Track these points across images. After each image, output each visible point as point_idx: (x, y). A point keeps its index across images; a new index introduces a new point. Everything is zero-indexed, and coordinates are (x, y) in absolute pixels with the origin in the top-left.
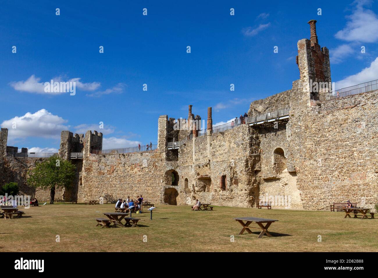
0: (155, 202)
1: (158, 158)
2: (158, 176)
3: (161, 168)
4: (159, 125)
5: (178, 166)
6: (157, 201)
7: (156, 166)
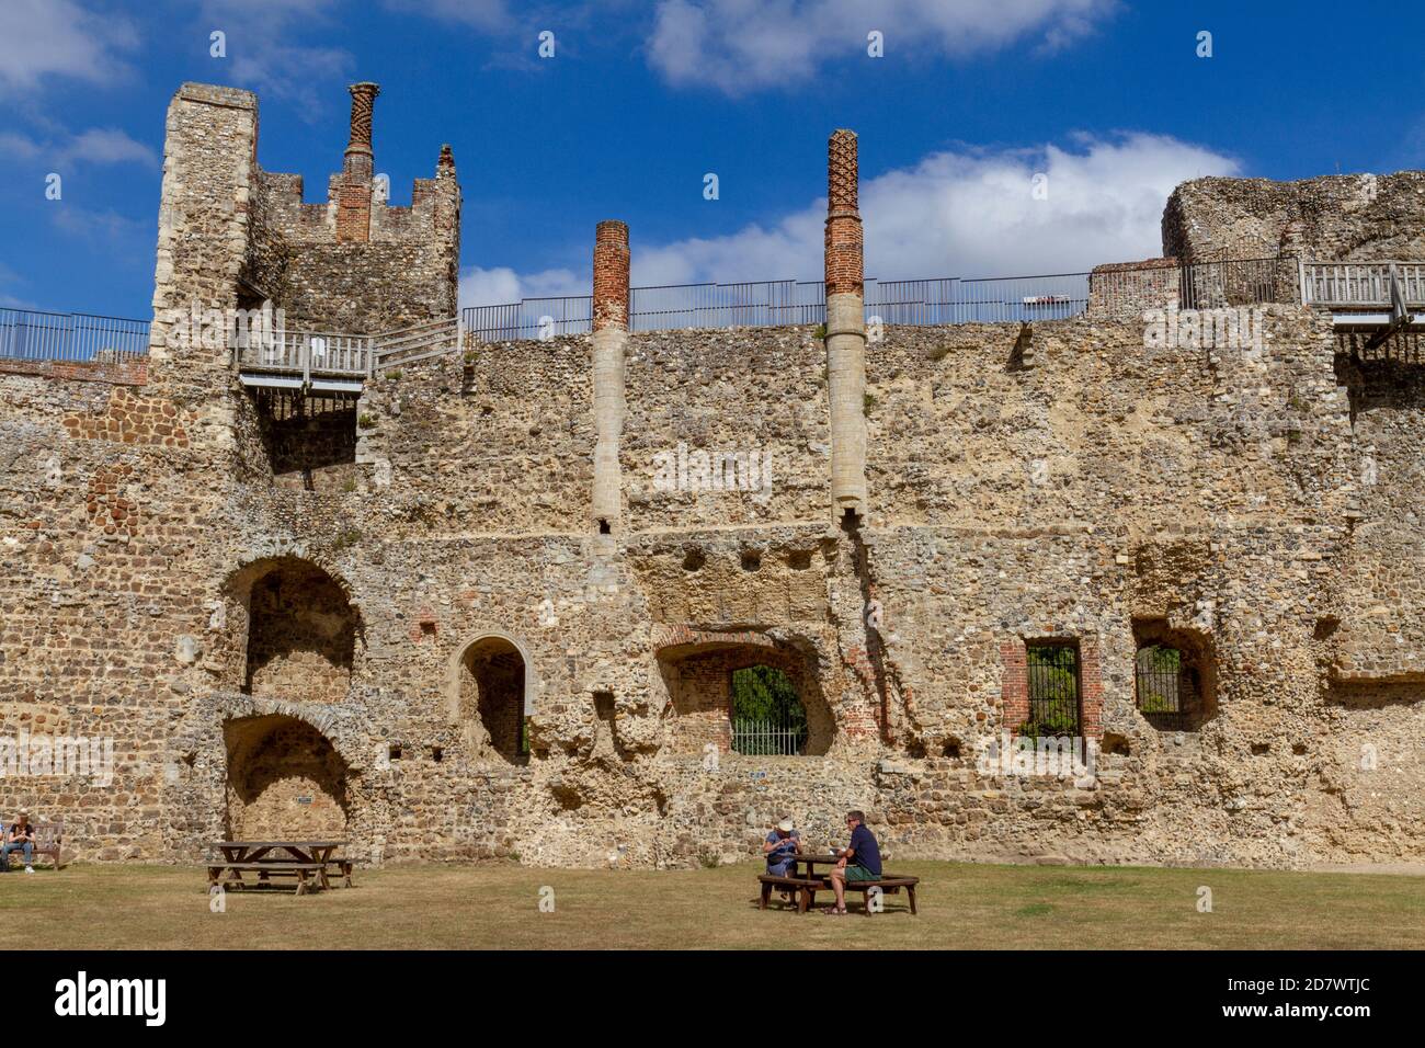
0: (93, 845)
1: (156, 440)
2: (139, 600)
3: (173, 532)
4: (170, 162)
5: (351, 538)
6: (120, 829)
7: (121, 510)
